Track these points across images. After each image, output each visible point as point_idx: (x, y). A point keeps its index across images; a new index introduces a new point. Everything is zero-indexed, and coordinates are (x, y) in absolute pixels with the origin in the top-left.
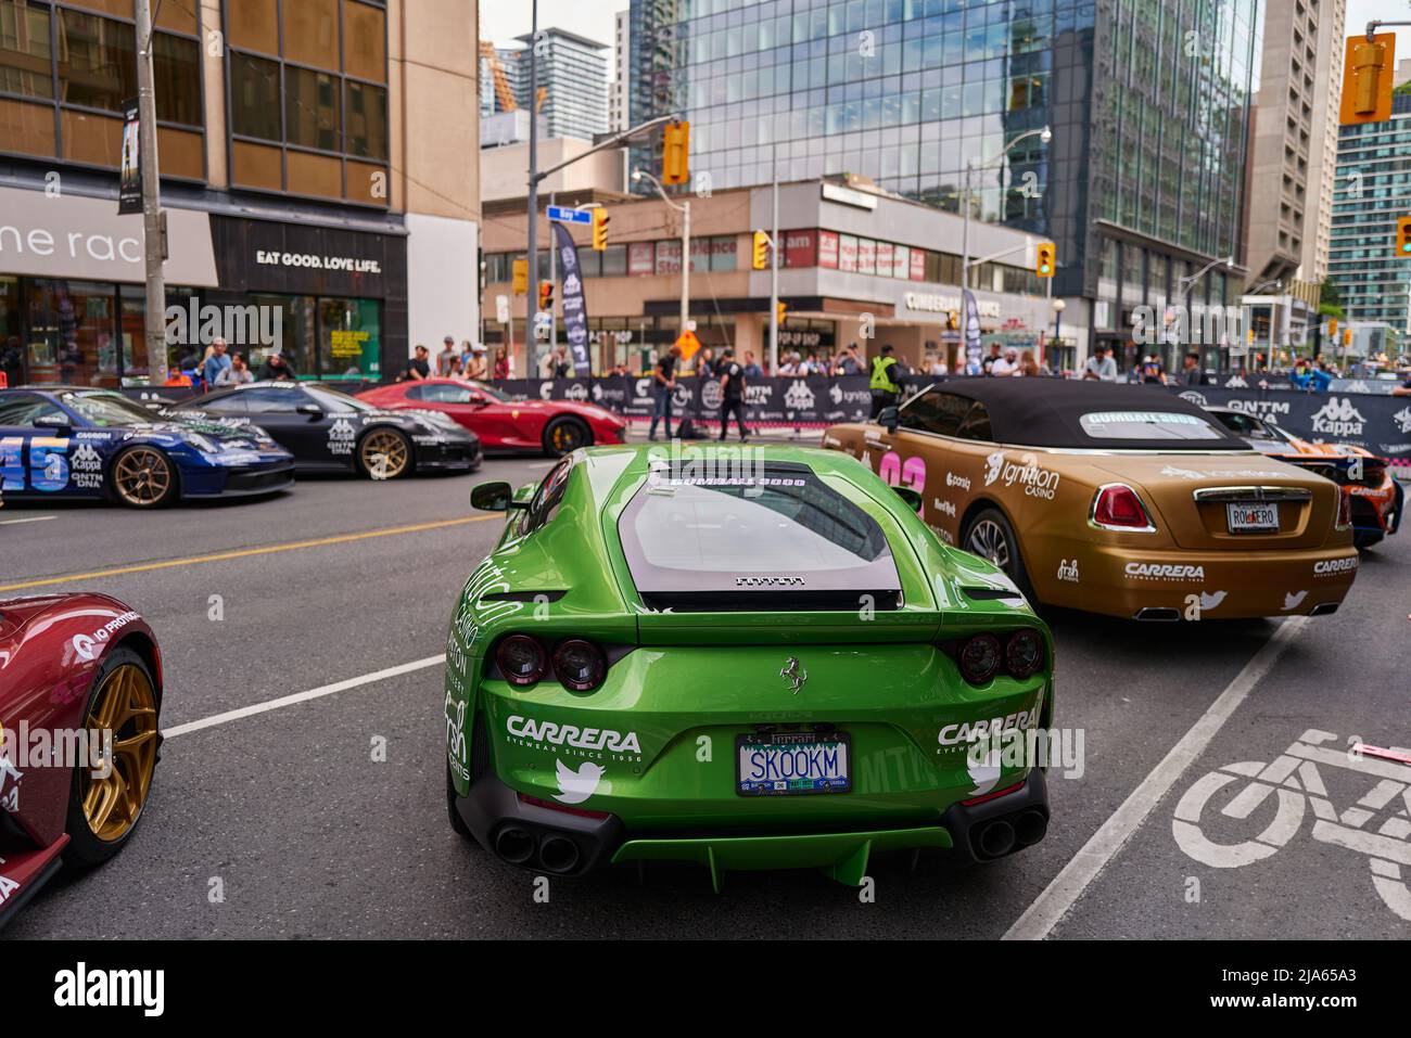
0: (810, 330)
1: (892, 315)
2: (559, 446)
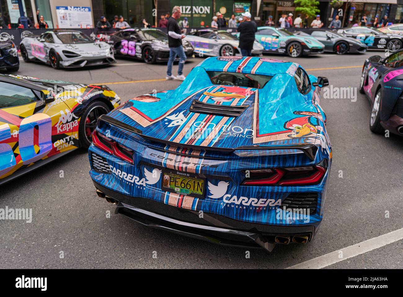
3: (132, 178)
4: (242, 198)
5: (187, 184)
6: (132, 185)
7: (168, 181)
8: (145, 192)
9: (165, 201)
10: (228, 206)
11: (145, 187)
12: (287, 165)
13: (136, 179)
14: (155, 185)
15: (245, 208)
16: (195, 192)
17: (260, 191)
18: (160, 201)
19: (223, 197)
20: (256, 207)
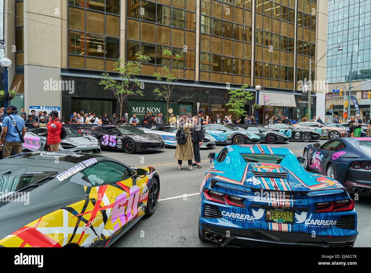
3: (244, 216)
4: (316, 221)
5: (282, 216)
6: (245, 221)
7: (270, 215)
8: (255, 224)
9: (270, 228)
10: (310, 226)
11: (254, 221)
12: (337, 199)
13: (248, 217)
14: (260, 220)
15: (319, 227)
16: (288, 220)
17: (326, 215)
18: (267, 228)
19: (304, 222)
20: (325, 226)
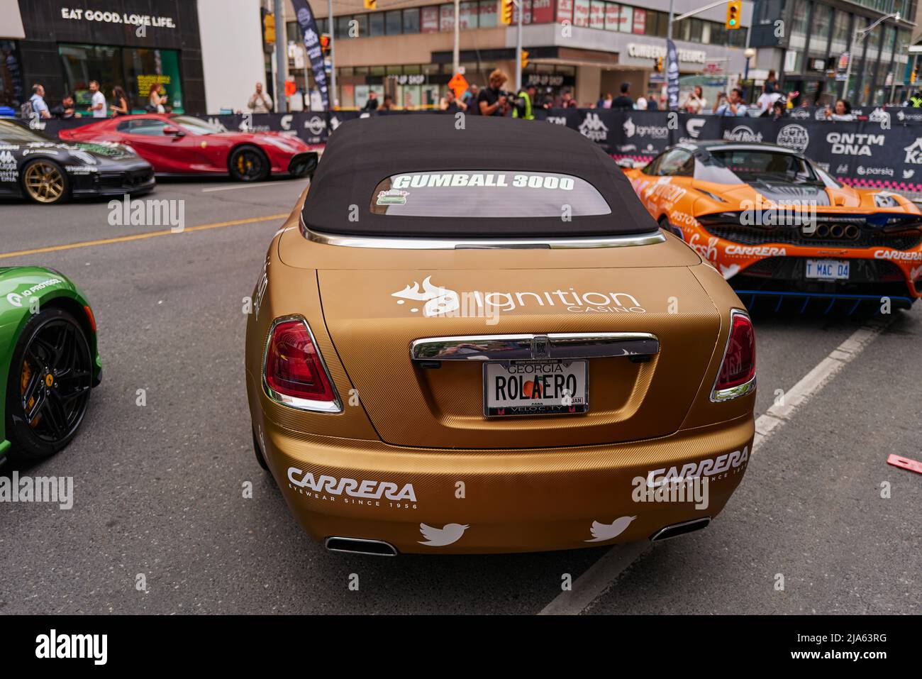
0: (556, 73)
1: (616, 61)
2: (242, 171)
